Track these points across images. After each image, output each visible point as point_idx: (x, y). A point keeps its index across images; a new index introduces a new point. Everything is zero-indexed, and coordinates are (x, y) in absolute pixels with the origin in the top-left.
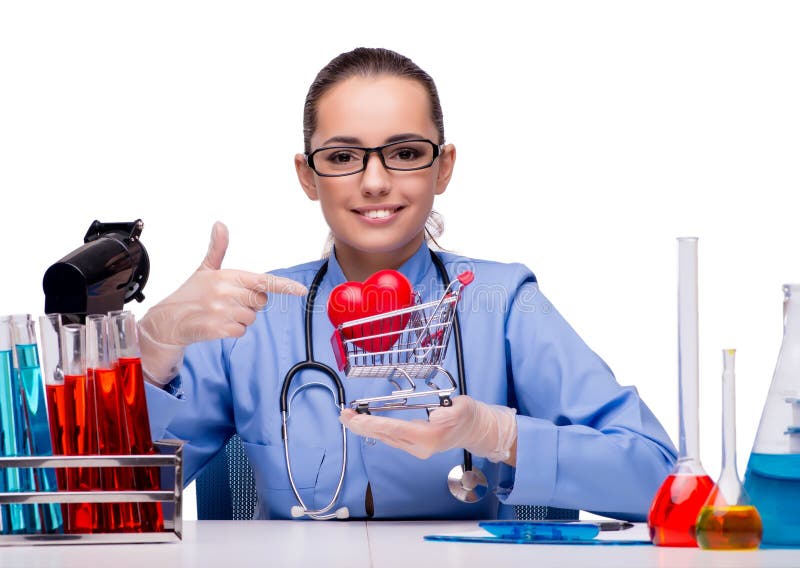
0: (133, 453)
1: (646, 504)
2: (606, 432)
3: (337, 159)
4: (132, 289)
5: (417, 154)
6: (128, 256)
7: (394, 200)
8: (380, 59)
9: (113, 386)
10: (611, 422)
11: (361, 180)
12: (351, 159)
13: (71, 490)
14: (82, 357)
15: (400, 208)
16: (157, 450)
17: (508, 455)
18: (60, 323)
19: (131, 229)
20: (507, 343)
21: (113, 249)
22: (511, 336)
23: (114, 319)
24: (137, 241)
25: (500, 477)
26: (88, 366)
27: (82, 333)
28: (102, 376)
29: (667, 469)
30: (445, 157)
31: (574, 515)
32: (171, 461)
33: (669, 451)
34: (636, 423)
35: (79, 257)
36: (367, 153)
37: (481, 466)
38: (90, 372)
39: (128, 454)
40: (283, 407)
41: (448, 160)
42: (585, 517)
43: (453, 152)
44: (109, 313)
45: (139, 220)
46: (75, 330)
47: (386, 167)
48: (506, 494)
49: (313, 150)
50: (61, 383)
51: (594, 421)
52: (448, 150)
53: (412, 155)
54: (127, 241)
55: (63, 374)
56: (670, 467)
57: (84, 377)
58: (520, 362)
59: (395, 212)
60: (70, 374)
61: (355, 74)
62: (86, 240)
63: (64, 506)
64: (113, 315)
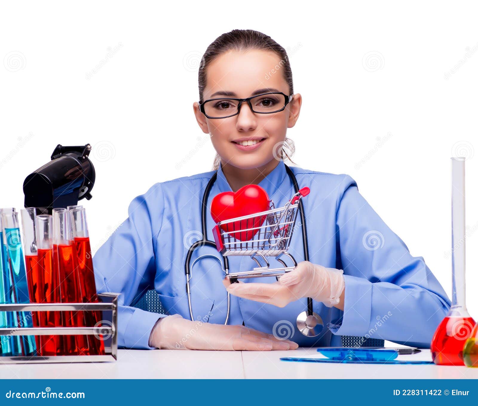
0: (84, 302)
1: (430, 337)
2: (404, 287)
3: (221, 106)
4: (83, 191)
5: (275, 102)
6: (80, 169)
7: (258, 134)
8: (248, 37)
9: (71, 256)
10: (407, 280)
11: (236, 120)
12: (230, 106)
13: (42, 327)
14: (50, 237)
15: (263, 139)
16: (100, 299)
17: (338, 301)
18: (35, 214)
19: (83, 151)
20: (337, 228)
21: (70, 164)
22: (339, 223)
23: (72, 211)
24: (87, 159)
25: (332, 317)
26: (54, 243)
27: (50, 221)
28: (63, 249)
29: (445, 313)
30: (294, 103)
31: (381, 343)
32: (110, 307)
33: (445, 301)
34: (424, 281)
35: (48, 170)
36: (240, 102)
37: (319, 312)
38: (55, 247)
39: (81, 302)
40: (187, 272)
41: (296, 104)
42: (389, 345)
43: (299, 99)
44: (68, 207)
45: (88, 144)
46: (45, 218)
47: (253, 112)
48: (336, 329)
49: (205, 100)
50: (36, 254)
51: (395, 279)
52: (296, 97)
53: (271, 103)
54: (80, 159)
55: (37, 248)
56: (446, 312)
57: (52, 250)
58: (346, 240)
59: (260, 142)
60: (42, 249)
61: (231, 49)
62: (53, 158)
63: (38, 337)
64: (71, 208)
